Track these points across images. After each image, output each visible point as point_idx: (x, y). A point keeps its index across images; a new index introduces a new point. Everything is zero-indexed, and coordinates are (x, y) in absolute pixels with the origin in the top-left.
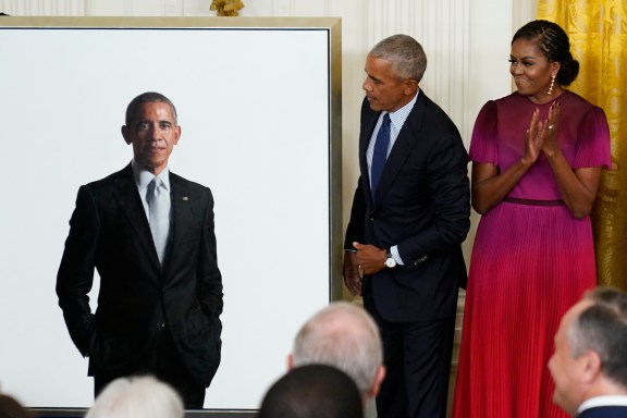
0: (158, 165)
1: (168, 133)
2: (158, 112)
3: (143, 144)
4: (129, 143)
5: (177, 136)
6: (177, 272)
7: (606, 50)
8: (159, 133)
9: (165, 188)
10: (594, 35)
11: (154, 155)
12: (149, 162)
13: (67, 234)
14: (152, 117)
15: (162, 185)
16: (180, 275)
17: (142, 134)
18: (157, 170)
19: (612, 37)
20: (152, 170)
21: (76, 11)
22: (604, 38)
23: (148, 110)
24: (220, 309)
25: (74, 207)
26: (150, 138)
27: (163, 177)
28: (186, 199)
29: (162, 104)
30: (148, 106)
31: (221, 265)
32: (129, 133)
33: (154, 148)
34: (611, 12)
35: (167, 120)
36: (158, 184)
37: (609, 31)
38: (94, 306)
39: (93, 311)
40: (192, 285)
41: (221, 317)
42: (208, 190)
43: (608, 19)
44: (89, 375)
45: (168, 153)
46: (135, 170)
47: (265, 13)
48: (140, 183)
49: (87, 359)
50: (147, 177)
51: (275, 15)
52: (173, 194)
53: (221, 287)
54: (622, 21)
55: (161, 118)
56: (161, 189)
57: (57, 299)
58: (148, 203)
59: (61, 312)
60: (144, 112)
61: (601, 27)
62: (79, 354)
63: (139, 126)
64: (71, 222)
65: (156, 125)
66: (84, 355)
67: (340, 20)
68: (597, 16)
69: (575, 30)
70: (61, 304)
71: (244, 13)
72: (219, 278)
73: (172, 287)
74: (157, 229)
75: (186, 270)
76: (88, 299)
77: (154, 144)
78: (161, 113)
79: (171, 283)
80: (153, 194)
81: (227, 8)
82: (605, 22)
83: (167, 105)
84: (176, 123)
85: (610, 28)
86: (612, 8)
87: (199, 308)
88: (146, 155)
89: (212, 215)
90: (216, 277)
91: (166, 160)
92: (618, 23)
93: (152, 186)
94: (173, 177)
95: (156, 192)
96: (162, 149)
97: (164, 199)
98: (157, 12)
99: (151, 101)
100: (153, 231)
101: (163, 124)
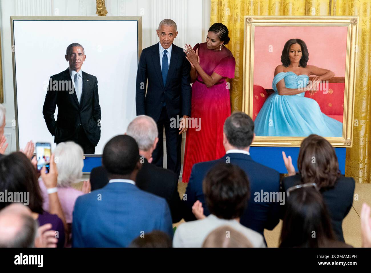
0: (78, 69)
1: (81, 57)
3: (73, 61)
4: (67, 61)
5: (84, 58)
6: (85, 106)
7: (235, 28)
8: (78, 57)
9: (81, 77)
10: (230, 22)
11: (76, 65)
12: (75, 67)
14: (76, 52)
15: (79, 75)
16: (86, 107)
17: (72, 58)
18: (77, 70)
19: (237, 23)
20: (76, 70)
21: (49, 14)
22: (234, 24)
23: (74, 49)
24: (100, 118)
26: (75, 59)
27: (80, 73)
28: (88, 80)
29: (79, 47)
31: (100, 103)
32: (67, 57)
33: (77, 63)
34: (237, 14)
35: (81, 53)
36: (78, 75)
37: (236, 21)
38: (56, 118)
39: (56, 120)
40: (90, 111)
41: (101, 122)
42: (95, 77)
43: (235, 16)
44: (55, 142)
45: (81, 65)
46: (70, 70)
47: (115, 15)
48: (71, 75)
49: (54, 137)
50: (74, 73)
51: (119, 16)
52: (83, 79)
53: (100, 111)
54: (240, 17)
55: (79, 52)
56: (79, 77)
57: (43, 116)
58: (75, 82)
59: (44, 120)
60: (73, 50)
61: (233, 20)
62: (51, 135)
63: (71, 55)
65: (77, 55)
66: (53, 135)
67: (141, 17)
68: (232, 16)
69: (224, 21)
70: (44, 117)
71: (108, 15)
72: (100, 108)
73: (83, 111)
74: (78, 91)
75: (88, 105)
76: (54, 116)
77: (76, 61)
79: (84, 110)
80: (76, 79)
81: (102, 13)
82: (234, 18)
83: (81, 48)
84: (84, 54)
85: (236, 20)
86: (237, 13)
87: (93, 119)
89: (97, 86)
90: (99, 108)
91: (81, 67)
92: (239, 18)
93: (76, 76)
94: (83, 73)
95: (77, 78)
96: (79, 63)
97: (80, 80)
98: (77, 14)
99: (75, 46)
100: (76, 92)
101: (80, 54)
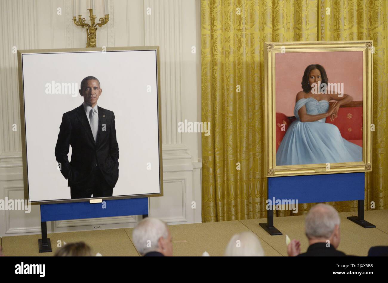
0: (93, 104)
1: (97, 91)
2: (93, 84)
3: (88, 96)
4: (82, 96)
5: (100, 92)
8: (93, 91)
11: (91, 100)
12: (90, 103)
13: (59, 132)
14: (91, 86)
15: (95, 111)
16: (103, 145)
17: (87, 92)
18: (93, 106)
20: (91, 106)
24: (118, 157)
25: (61, 121)
26: (90, 94)
27: (95, 108)
28: (104, 116)
29: (95, 80)
30: (89, 82)
32: (82, 92)
33: (92, 97)
35: (97, 86)
36: (93, 111)
38: (70, 159)
39: (70, 161)
40: (107, 149)
41: (119, 160)
42: (112, 112)
44: (69, 186)
45: (97, 99)
46: (85, 106)
49: (68, 180)
50: (89, 109)
52: (99, 115)
53: (118, 149)
55: (94, 86)
56: (95, 113)
58: (90, 118)
60: (88, 84)
63: (86, 90)
64: (60, 128)
65: (92, 89)
66: (66, 179)
67: (159, 47)
70: (57, 159)
72: (117, 145)
73: (99, 150)
75: (105, 143)
76: (67, 157)
78: (94, 84)
83: (96, 81)
84: (100, 87)
87: (110, 157)
88: (89, 100)
89: (114, 122)
91: (96, 102)
93: (91, 112)
94: (99, 108)
95: (93, 114)
96: (95, 97)
97: (96, 117)
99: (90, 79)
100: (92, 129)
101: (95, 88)
